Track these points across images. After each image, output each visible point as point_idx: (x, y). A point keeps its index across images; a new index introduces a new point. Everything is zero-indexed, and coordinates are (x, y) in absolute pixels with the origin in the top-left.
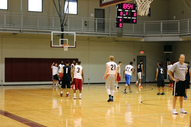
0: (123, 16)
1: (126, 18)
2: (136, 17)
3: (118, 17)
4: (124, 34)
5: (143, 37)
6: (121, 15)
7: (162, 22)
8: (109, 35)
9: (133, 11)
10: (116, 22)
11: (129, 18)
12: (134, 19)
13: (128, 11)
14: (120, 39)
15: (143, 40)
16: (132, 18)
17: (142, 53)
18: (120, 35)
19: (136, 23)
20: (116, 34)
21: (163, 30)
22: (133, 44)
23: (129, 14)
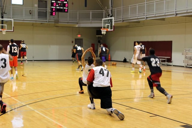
0: (56, 6)
1: (59, 8)
2: (67, 7)
3: (52, 7)
4: (60, 21)
5: (77, 23)
6: (54, 5)
7: (92, 12)
8: (47, 21)
9: (65, 2)
10: (50, 11)
11: (61, 8)
12: (65, 9)
13: (60, 2)
14: (57, 25)
15: (77, 26)
16: (64, 8)
17: (79, 36)
18: (57, 21)
19: (67, 12)
20: (53, 21)
21: (92, 18)
22: (71, 29)
23: (62, 5)
